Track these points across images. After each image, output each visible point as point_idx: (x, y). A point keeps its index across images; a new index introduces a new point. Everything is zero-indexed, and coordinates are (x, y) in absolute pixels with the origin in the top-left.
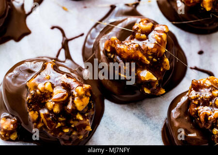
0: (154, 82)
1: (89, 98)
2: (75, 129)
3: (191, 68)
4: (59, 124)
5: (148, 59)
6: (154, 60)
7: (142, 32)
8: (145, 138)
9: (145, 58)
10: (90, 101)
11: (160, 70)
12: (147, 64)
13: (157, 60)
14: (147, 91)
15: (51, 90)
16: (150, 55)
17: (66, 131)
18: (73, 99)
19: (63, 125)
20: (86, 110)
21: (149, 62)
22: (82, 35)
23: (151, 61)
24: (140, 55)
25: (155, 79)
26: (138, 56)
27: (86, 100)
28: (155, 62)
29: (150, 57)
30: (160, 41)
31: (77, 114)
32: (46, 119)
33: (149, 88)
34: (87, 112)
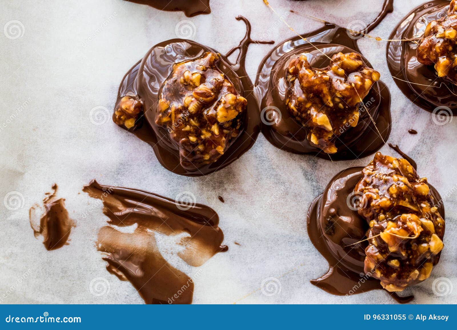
0: (328, 132)
1: (237, 113)
2: (204, 142)
3: (390, 146)
4: (188, 128)
5: (333, 101)
6: (341, 105)
7: (342, 66)
8: (286, 201)
9: (329, 98)
10: (237, 117)
11: (343, 121)
12: (328, 107)
13: (345, 108)
14: (314, 140)
15: (197, 84)
16: (337, 97)
17: (193, 139)
18: (218, 105)
19: (192, 130)
20: (227, 125)
21: (331, 105)
22: (272, 43)
23: (336, 104)
24: (325, 90)
25: (330, 128)
26: (322, 91)
27: (233, 114)
28: (340, 109)
29: (337, 100)
30: (359, 87)
31: (214, 124)
32: (175, 114)
33: (319, 138)
34: (227, 129)
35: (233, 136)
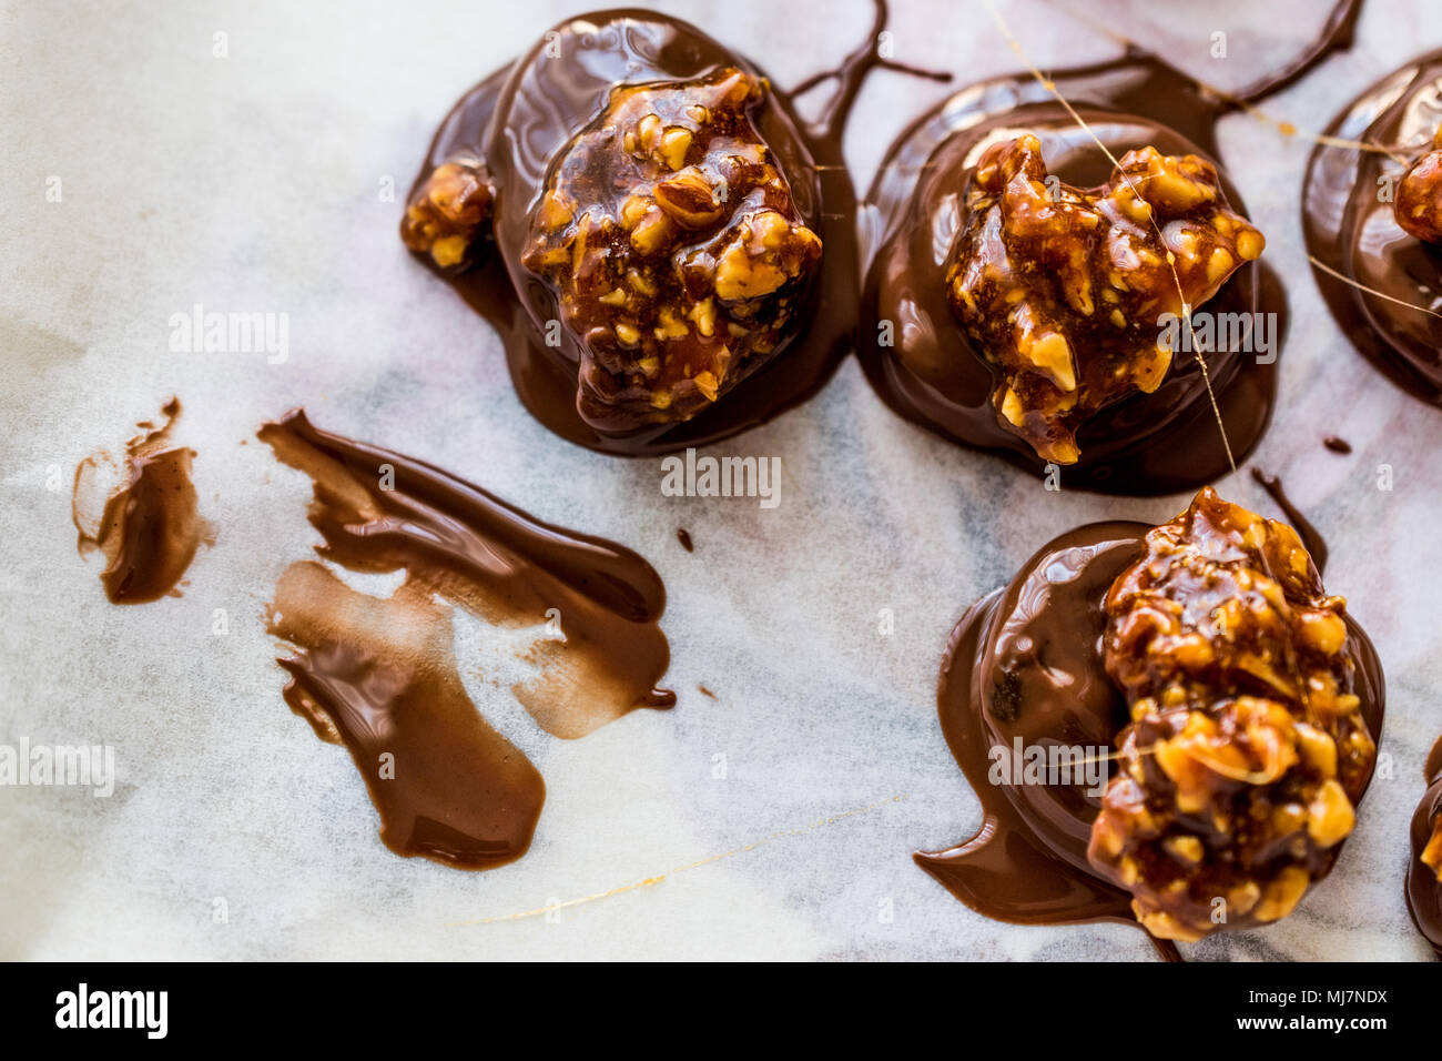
0: (1061, 393)
1: (781, 279)
2: (661, 349)
3: (1257, 476)
4: (619, 296)
5: (1096, 296)
6: (1118, 316)
7: (1149, 193)
8: (890, 588)
9: (1086, 286)
10: (782, 291)
11: (1116, 368)
12: (1079, 314)
13: (1130, 326)
14: (1011, 408)
15: (674, 163)
16: (1112, 288)
17: (626, 333)
18: (727, 241)
19: (630, 307)
20: (743, 311)
21: (1088, 309)
22: (945, 78)
23: (1103, 310)
24: (1078, 257)
25: (1068, 380)
26: (1067, 259)
27: (769, 280)
28: (1113, 326)
29: (1110, 296)
30: (1187, 267)
31: (701, 299)
32: (588, 245)
33: (1028, 406)
34: (740, 322)
35: (757, 349)
